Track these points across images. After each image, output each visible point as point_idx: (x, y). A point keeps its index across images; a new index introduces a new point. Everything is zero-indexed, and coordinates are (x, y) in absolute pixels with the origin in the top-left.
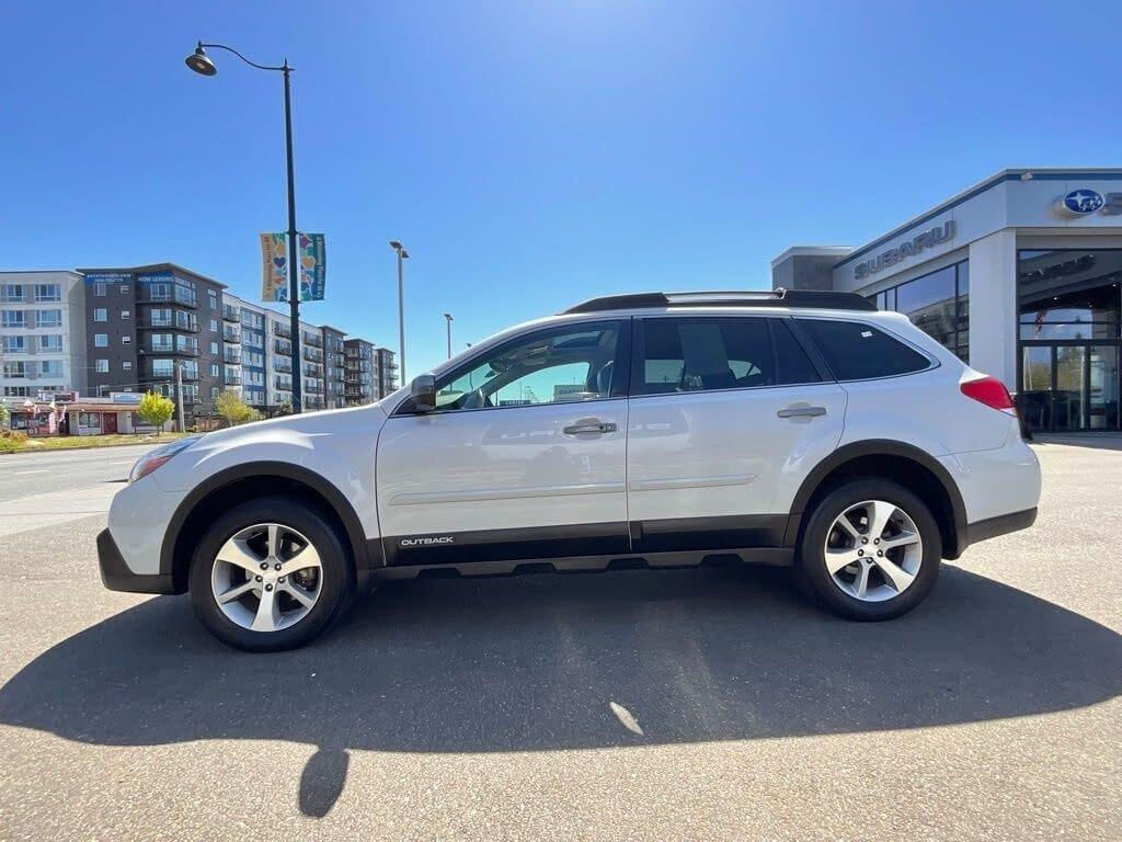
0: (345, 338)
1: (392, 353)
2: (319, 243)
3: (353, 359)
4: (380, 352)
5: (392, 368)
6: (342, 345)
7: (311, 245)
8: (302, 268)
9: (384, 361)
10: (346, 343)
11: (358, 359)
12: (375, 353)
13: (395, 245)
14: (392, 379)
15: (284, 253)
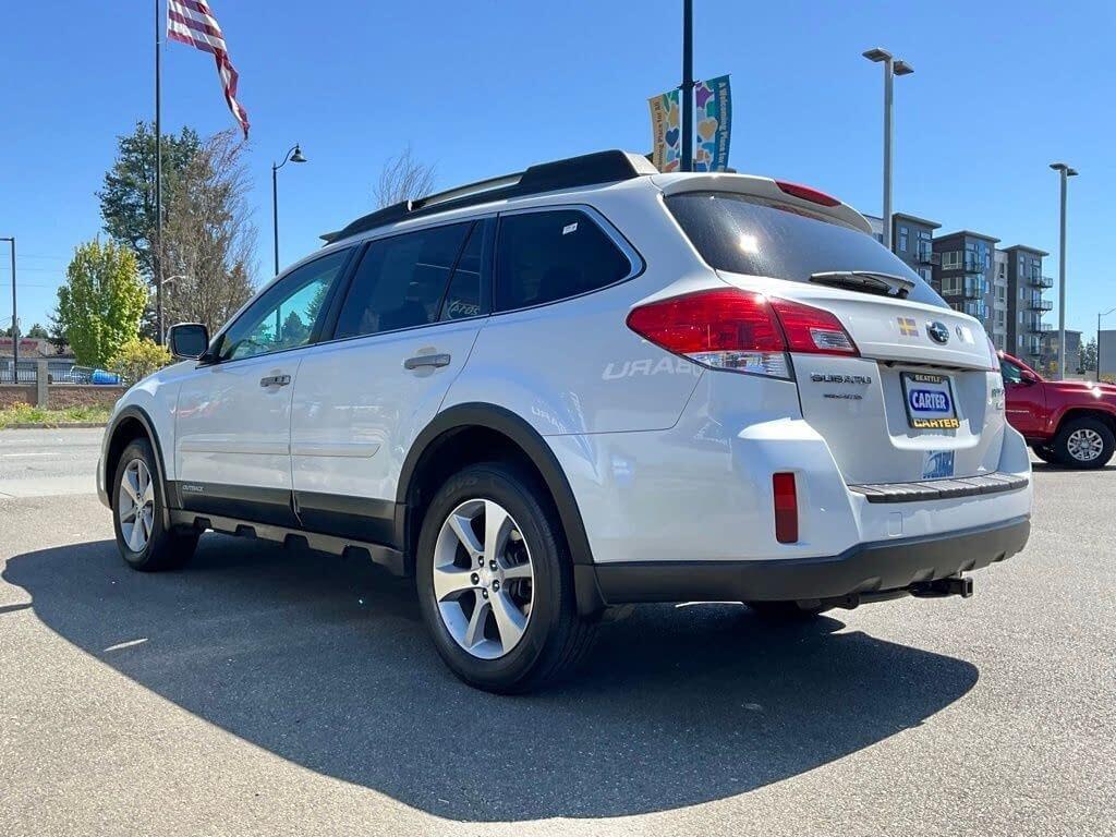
0: (936, 234)
1: (1039, 255)
2: (723, 93)
3: (953, 274)
4: (1012, 253)
5: (1038, 285)
6: (929, 248)
7: (712, 98)
8: (699, 140)
9: (1020, 271)
10: (937, 243)
11: (962, 273)
12: (1000, 258)
13: (875, 56)
14: (1036, 310)
15: (677, 122)
